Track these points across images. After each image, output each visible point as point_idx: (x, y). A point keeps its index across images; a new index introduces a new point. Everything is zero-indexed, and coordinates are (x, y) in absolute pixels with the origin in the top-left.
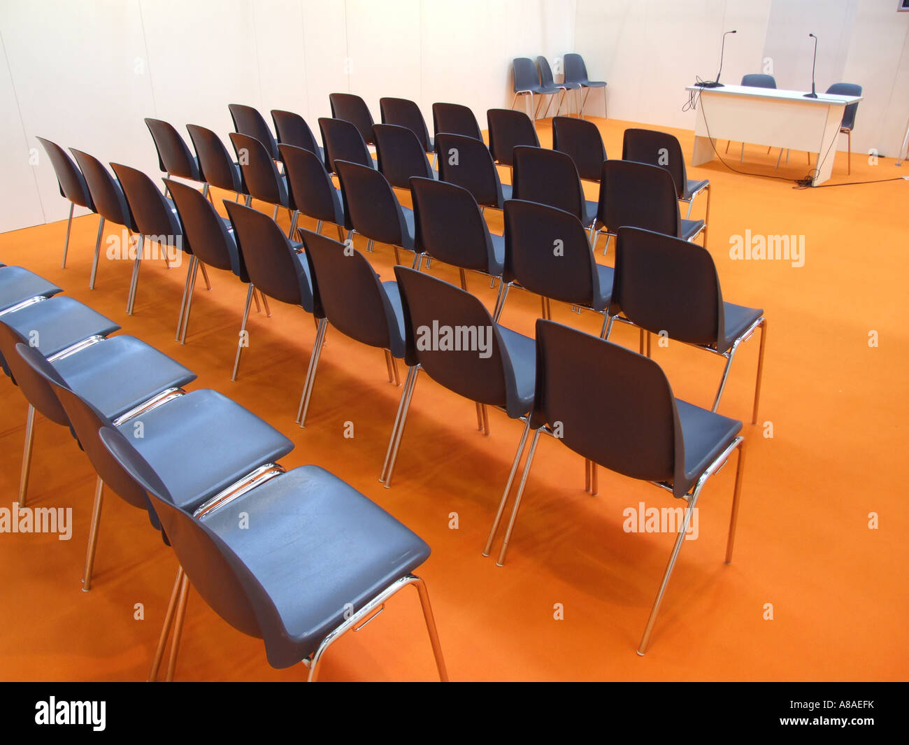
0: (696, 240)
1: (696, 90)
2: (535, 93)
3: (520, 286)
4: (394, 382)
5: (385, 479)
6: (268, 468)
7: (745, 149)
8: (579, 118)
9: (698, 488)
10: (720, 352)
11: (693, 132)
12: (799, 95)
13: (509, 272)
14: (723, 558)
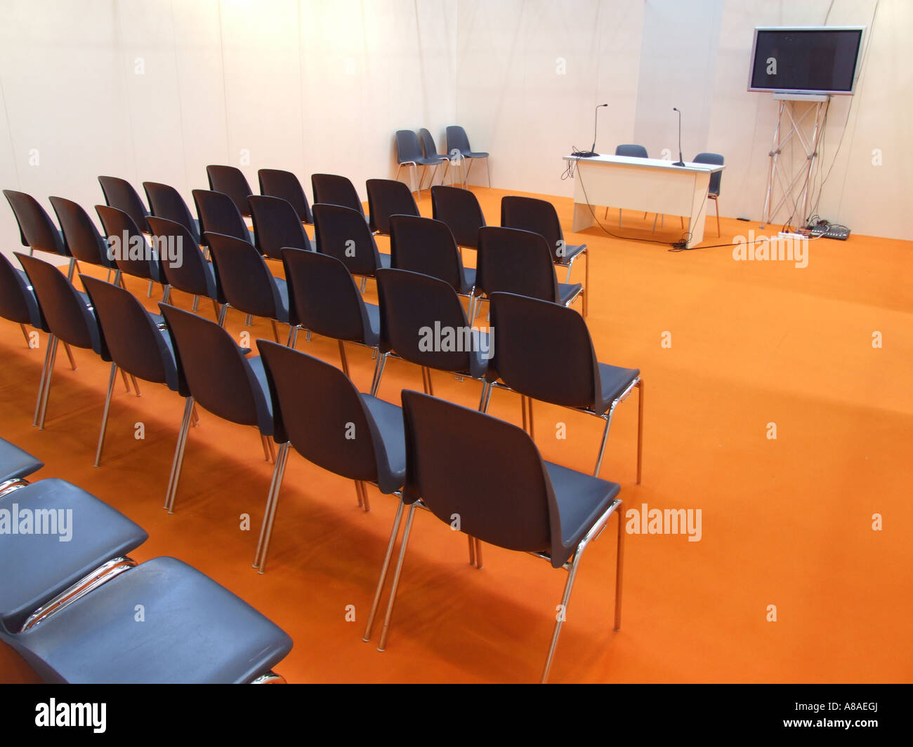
0: (573, 304)
1: (573, 160)
2: (419, 164)
3: (396, 355)
4: (271, 460)
5: (258, 564)
6: (117, 562)
7: (609, 213)
8: (463, 188)
9: (577, 556)
10: (599, 414)
11: (572, 199)
12: (668, 163)
13: (385, 342)
14: (613, 625)
